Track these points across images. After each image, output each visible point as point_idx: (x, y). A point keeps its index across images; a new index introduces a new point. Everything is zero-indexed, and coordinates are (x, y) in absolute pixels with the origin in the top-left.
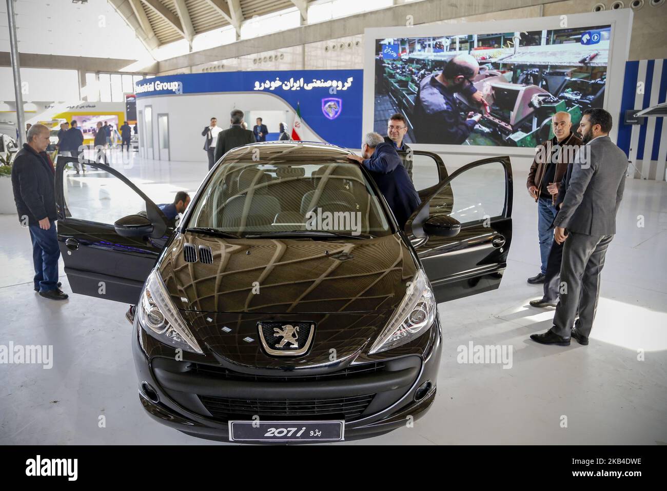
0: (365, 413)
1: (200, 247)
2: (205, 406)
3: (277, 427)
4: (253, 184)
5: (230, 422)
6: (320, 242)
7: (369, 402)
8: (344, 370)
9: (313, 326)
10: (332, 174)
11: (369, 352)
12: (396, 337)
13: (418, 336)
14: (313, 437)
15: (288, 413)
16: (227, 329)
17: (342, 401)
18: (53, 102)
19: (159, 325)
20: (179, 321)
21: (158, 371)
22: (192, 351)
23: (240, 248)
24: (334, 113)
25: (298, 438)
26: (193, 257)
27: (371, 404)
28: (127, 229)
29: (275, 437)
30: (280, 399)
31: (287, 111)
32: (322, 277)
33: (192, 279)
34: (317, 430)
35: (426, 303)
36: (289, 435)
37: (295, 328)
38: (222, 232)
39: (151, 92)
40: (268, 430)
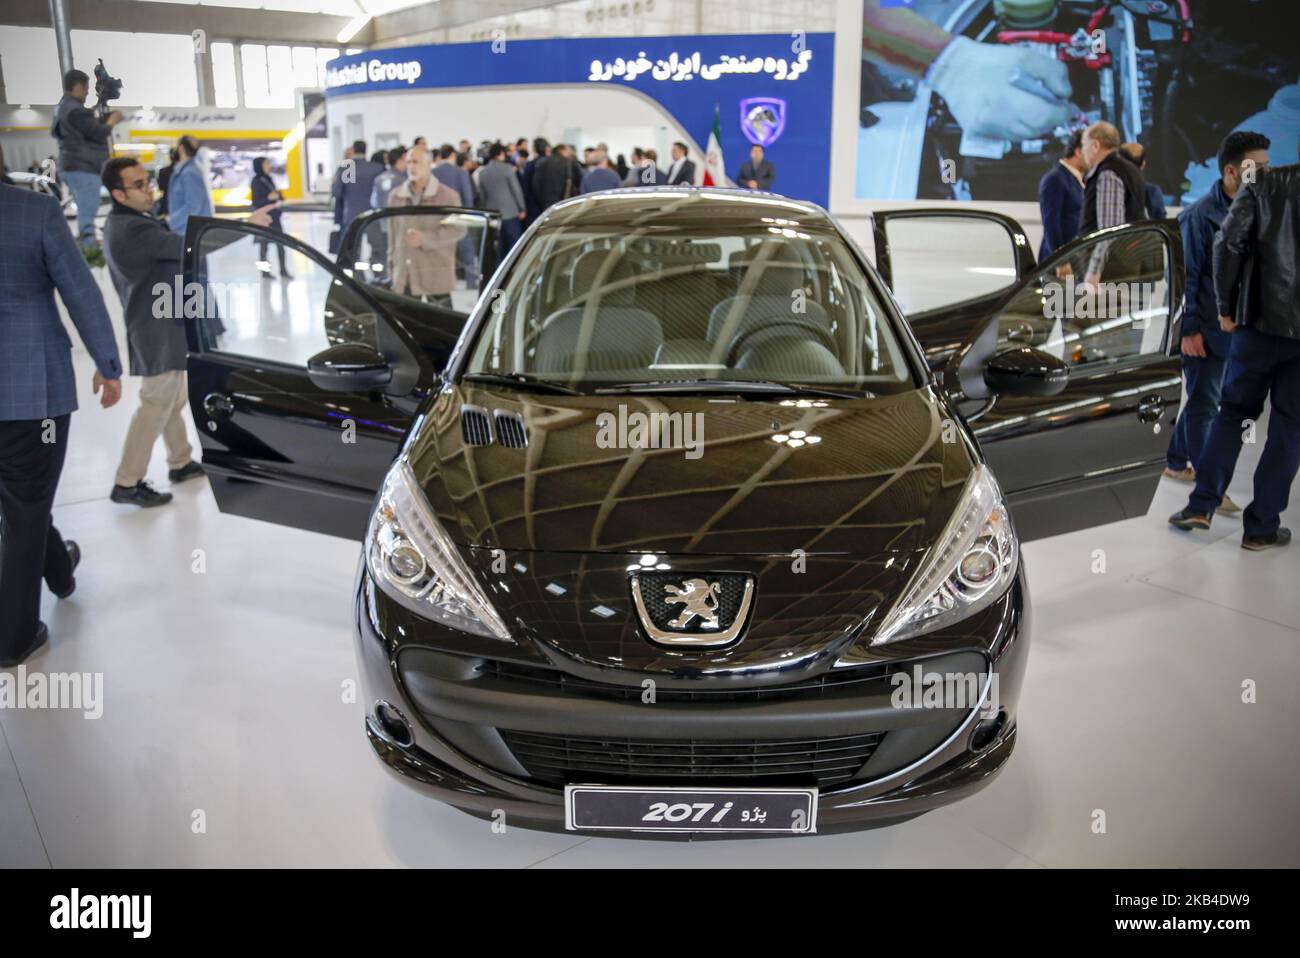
0: (861, 774)
1: (497, 413)
2: (515, 754)
3: (670, 800)
4: (597, 283)
5: (568, 789)
6: (761, 403)
7: (872, 750)
8: (819, 678)
9: (749, 585)
10: (773, 258)
11: (871, 641)
12: (930, 611)
13: (980, 608)
14: (748, 824)
15: (694, 771)
16: (555, 589)
17: (813, 746)
18: (141, 108)
19: (413, 580)
20: (458, 570)
21: (410, 677)
22: (486, 634)
23: (579, 417)
24: (766, 130)
25: (715, 825)
26: (482, 435)
27: (875, 754)
28: (337, 374)
29: (664, 823)
30: (679, 741)
31: (664, 128)
32: (754, 481)
33: (475, 483)
34: (757, 810)
35: (997, 537)
36: (697, 818)
37: (712, 587)
38: (543, 381)
39: (362, 84)
40: (652, 807)
